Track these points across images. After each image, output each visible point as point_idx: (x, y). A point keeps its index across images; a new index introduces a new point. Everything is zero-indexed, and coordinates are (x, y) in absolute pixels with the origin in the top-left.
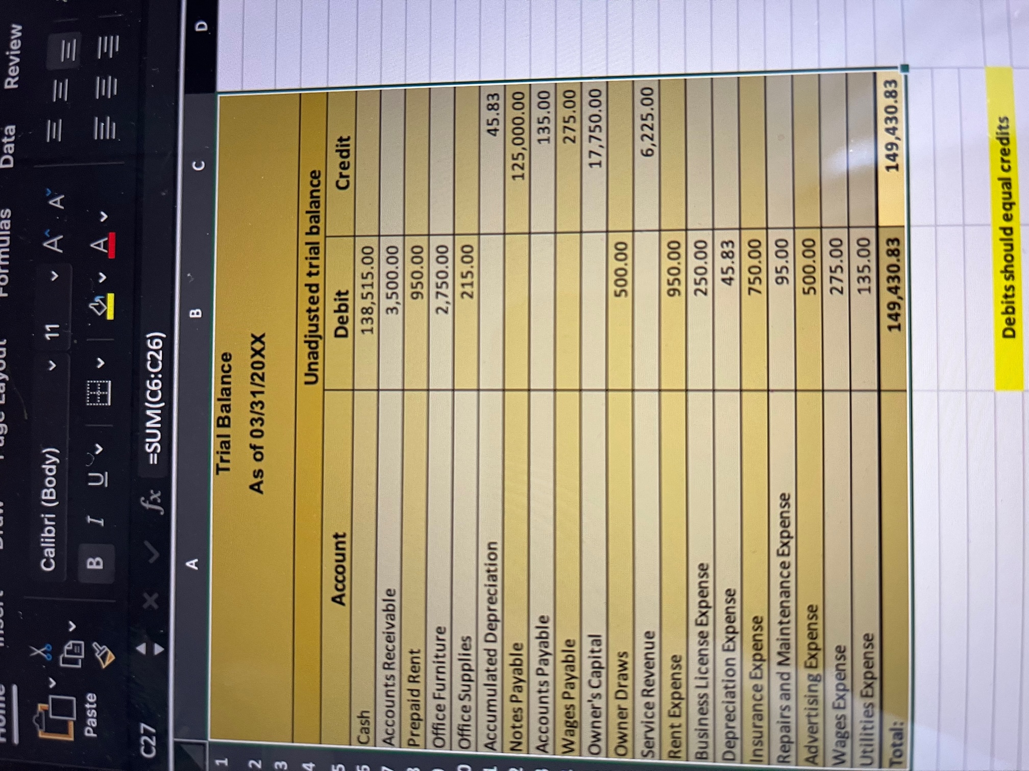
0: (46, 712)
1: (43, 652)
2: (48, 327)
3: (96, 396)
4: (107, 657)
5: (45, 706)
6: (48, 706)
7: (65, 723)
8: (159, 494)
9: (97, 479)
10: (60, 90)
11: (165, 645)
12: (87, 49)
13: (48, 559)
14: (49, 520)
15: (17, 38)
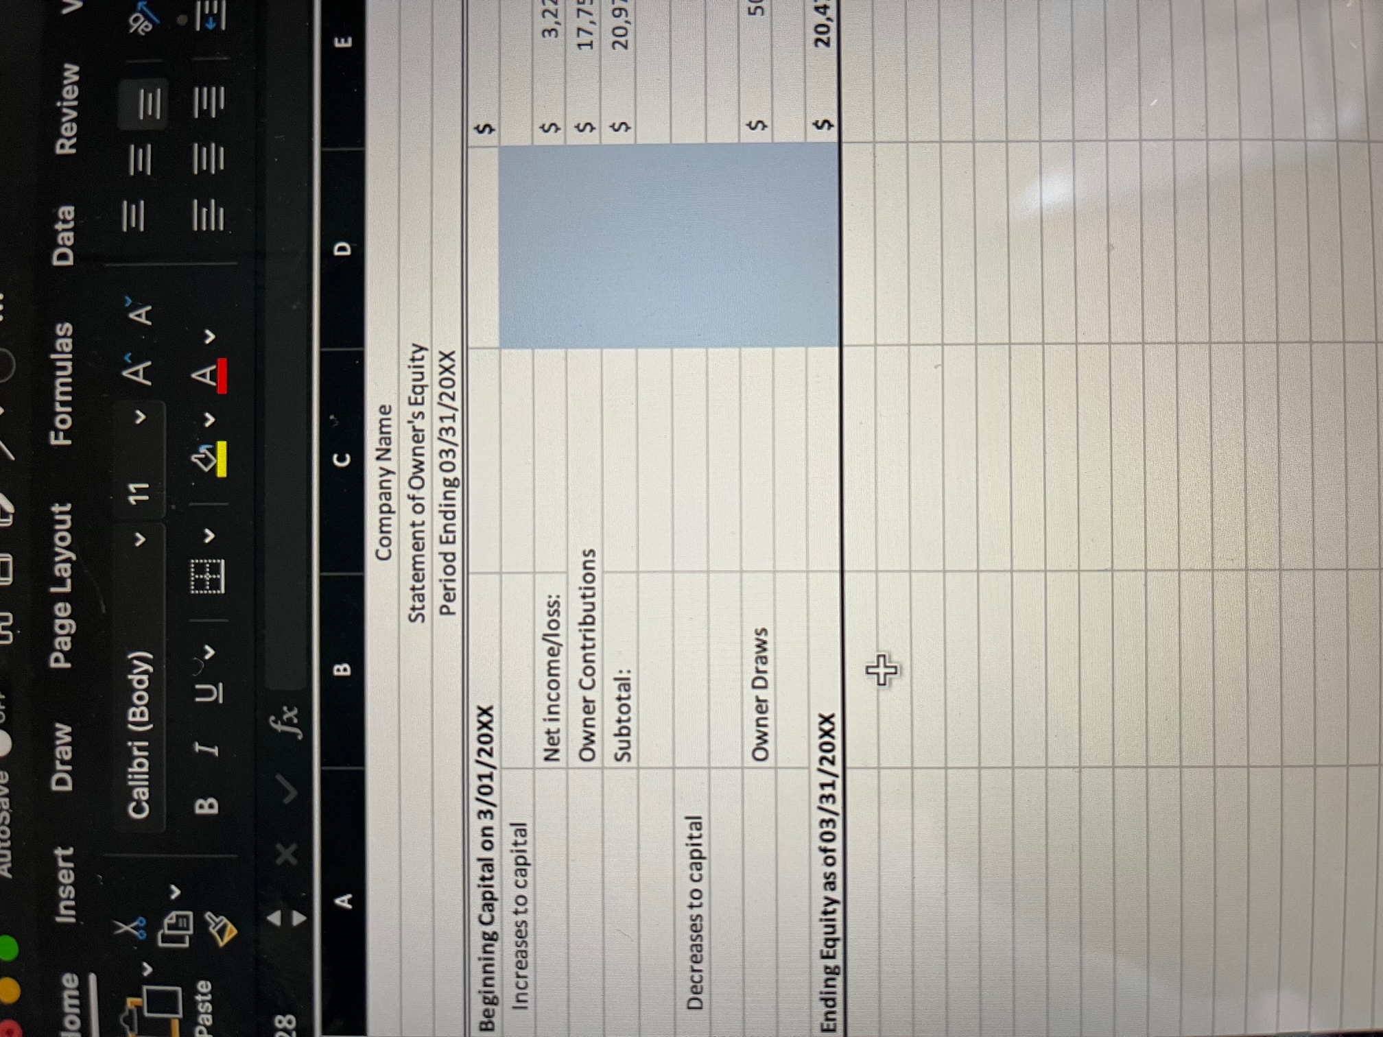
0: (139, 1009)
1: (134, 928)
2: (132, 487)
3: (203, 580)
4: (223, 930)
5: (137, 1000)
6: (143, 1001)
7: (167, 1022)
8: (295, 711)
9: (208, 693)
10: (140, 160)
11: (309, 913)
12: (178, 103)
13: (139, 802)
14: (140, 749)
15: (73, 84)
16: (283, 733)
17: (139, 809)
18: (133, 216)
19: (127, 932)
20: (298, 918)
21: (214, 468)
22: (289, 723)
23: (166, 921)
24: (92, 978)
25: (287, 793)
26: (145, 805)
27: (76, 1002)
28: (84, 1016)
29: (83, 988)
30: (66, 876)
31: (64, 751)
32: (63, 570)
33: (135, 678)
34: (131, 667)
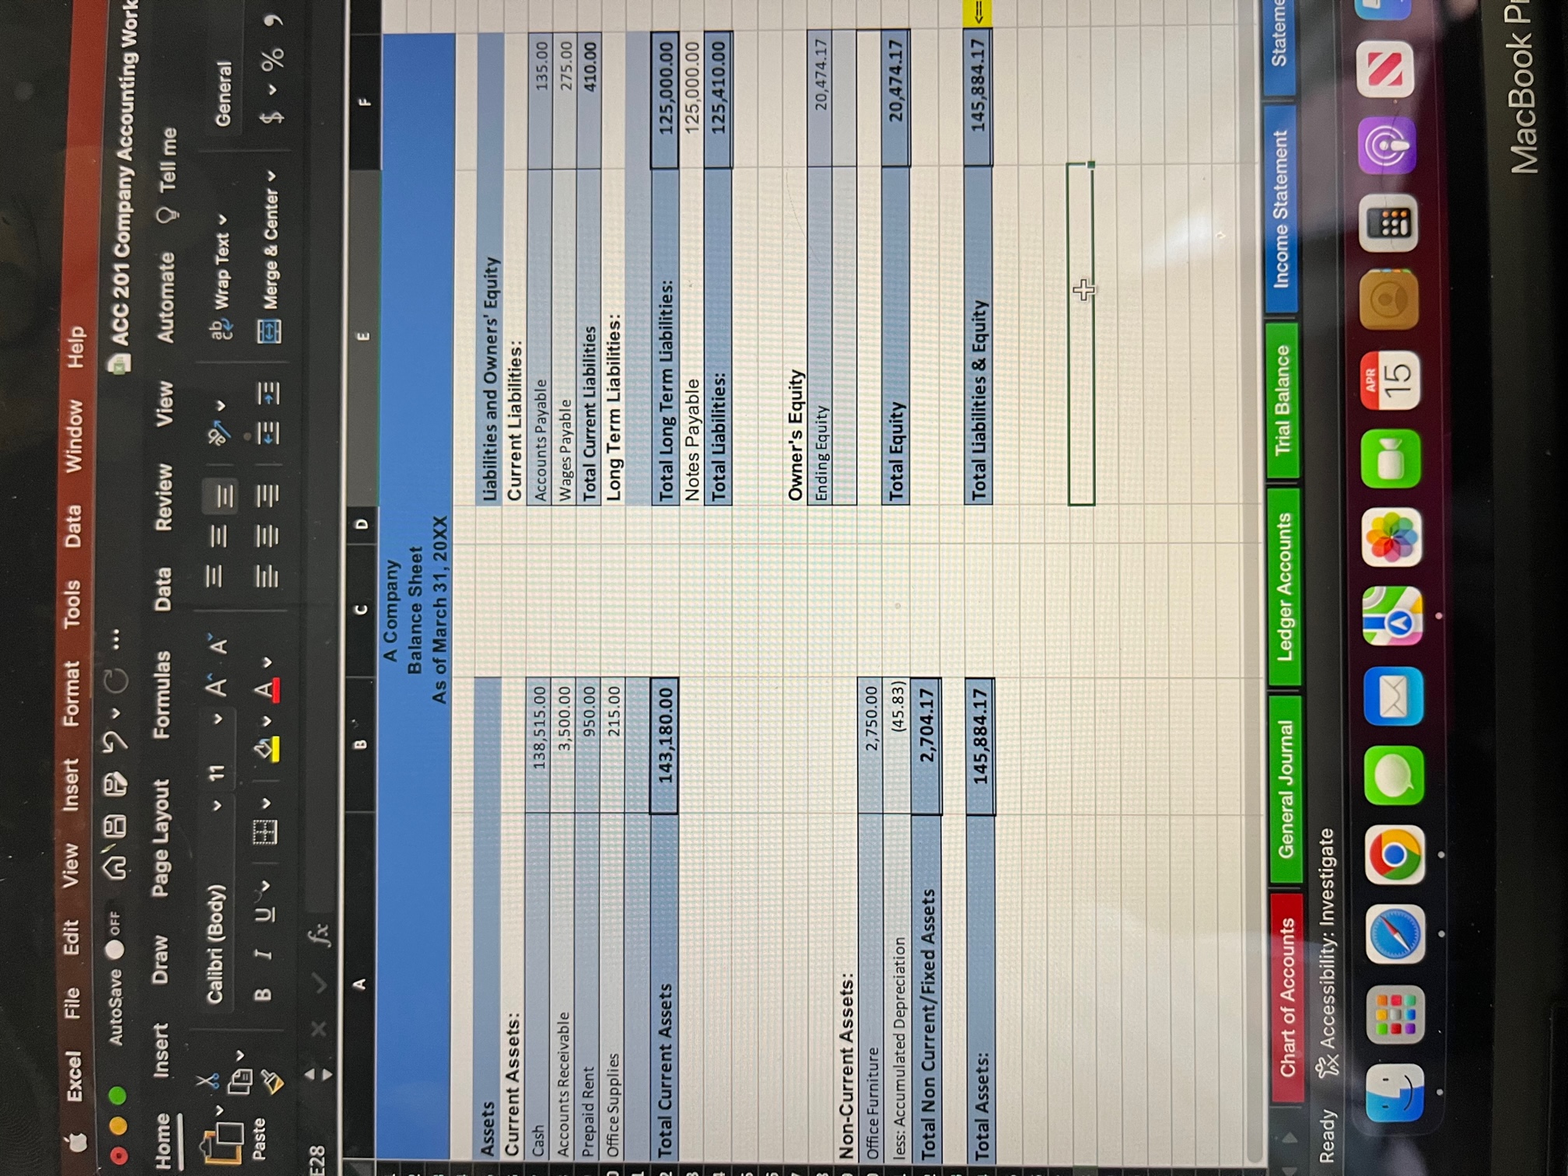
0: (213, 1139)
1: (211, 1081)
2: (212, 768)
3: (262, 835)
4: (275, 1083)
5: (212, 1133)
6: (216, 1133)
7: (234, 1148)
8: (326, 928)
9: (265, 915)
10: (218, 536)
11: (334, 1071)
12: (245, 496)
13: (215, 992)
14: (216, 954)
15: (167, 479)
16: (318, 944)
17: (214, 997)
18: (214, 576)
19: (205, 1085)
20: (326, 1075)
21: (270, 757)
22: (321, 936)
23: (234, 1076)
24: (180, 1117)
25: (319, 986)
26: (220, 994)
27: (168, 1134)
28: (173, 1143)
29: (173, 1124)
30: (162, 1044)
31: (162, 956)
32: (162, 827)
33: (212, 903)
34: (210, 897)
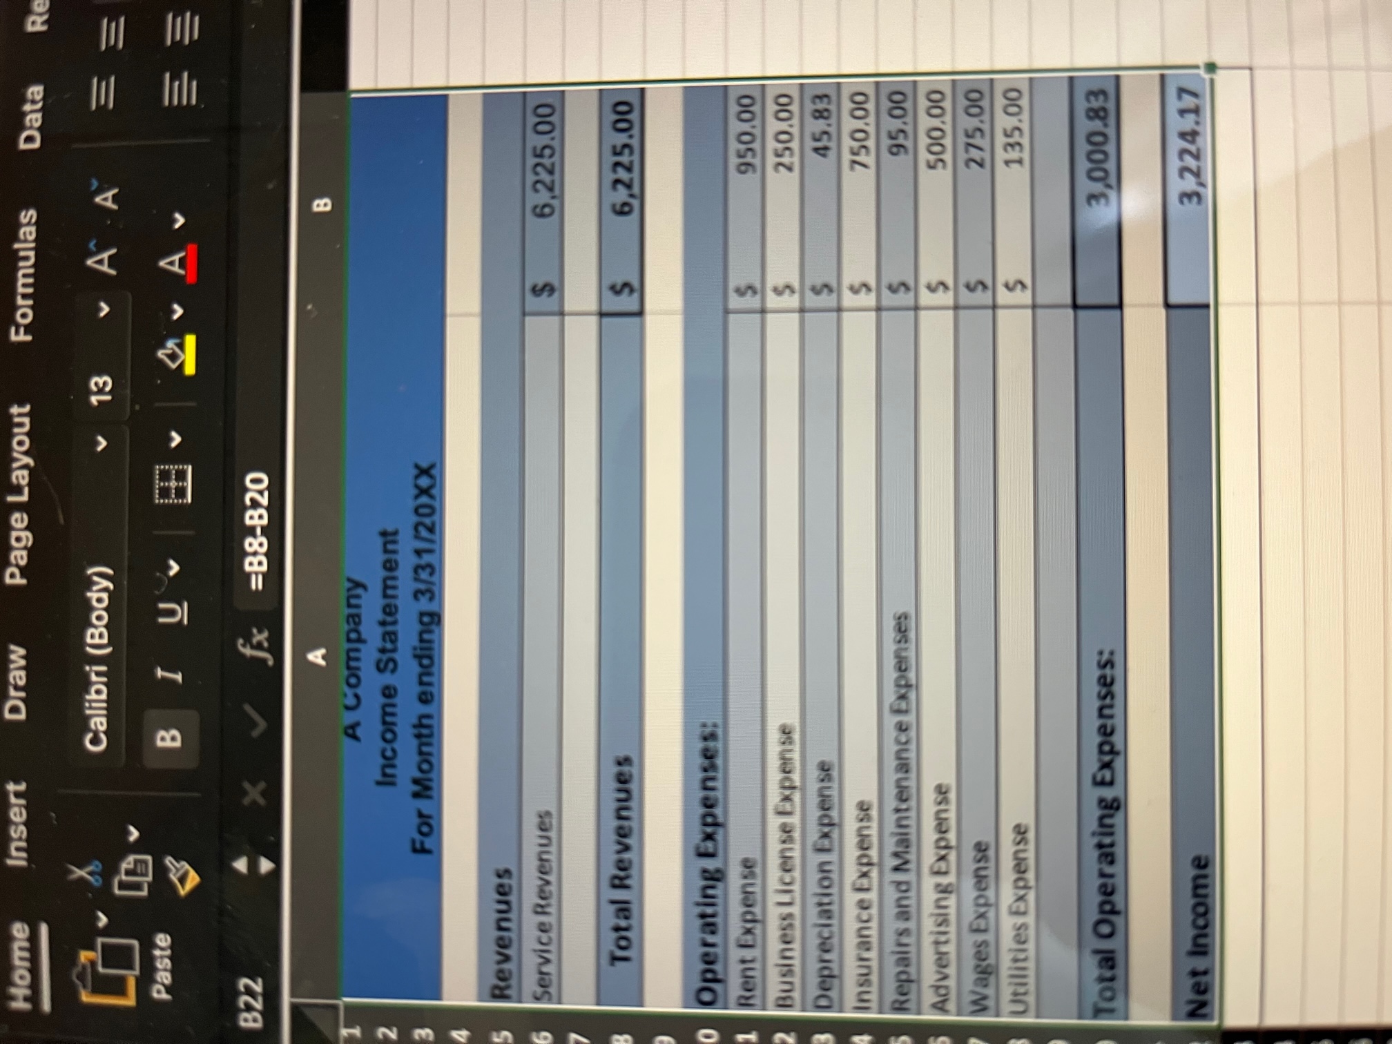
16: (253, 658)
17: (96, 741)
18: (102, 93)
19: (81, 879)
20: (265, 865)
21: (181, 366)
22: (259, 646)
23: (124, 866)
24: (44, 929)
25: (255, 725)
26: (103, 737)
27: (26, 954)
28: (34, 971)
29: (33, 939)
30: (18, 814)
31: (18, 676)
32: (20, 477)
33: (93, 595)
34: (89, 584)
